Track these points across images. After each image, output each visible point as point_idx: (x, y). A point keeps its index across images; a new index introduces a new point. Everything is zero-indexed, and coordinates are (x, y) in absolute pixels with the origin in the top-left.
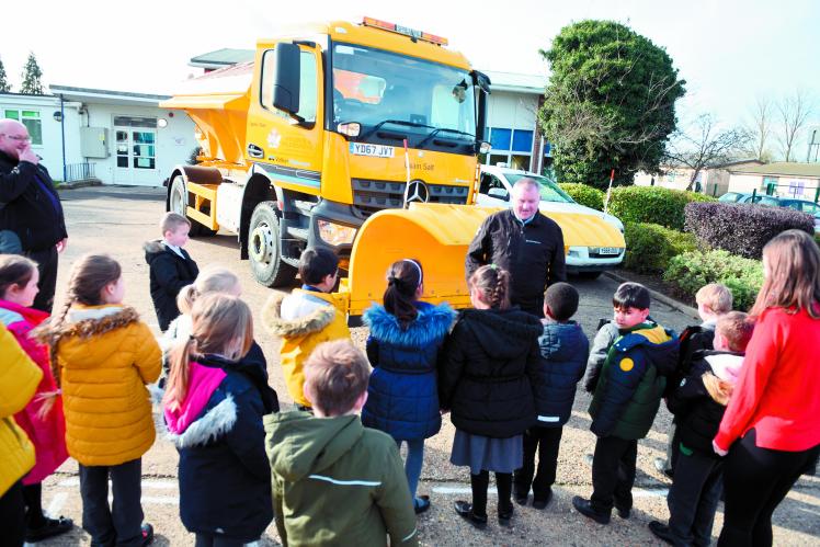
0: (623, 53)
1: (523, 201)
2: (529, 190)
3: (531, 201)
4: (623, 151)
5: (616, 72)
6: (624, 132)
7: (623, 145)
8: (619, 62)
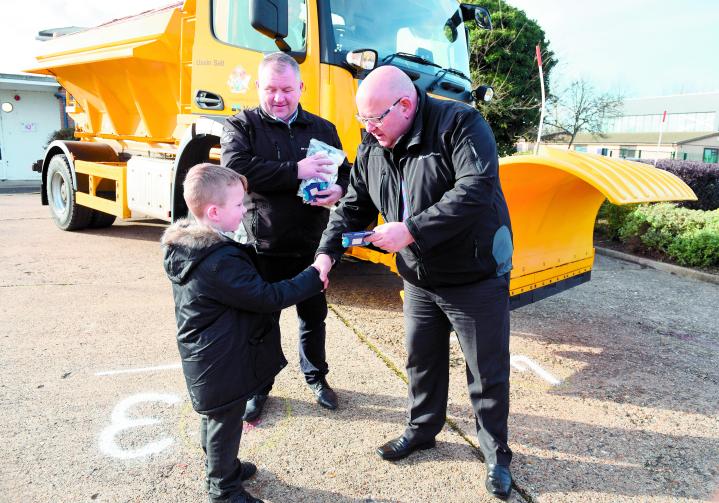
0: (507, 23)
1: (274, 90)
2: (279, 71)
3: (285, 90)
4: (514, 117)
5: (503, 42)
6: (513, 100)
7: (514, 112)
8: (503, 31)
